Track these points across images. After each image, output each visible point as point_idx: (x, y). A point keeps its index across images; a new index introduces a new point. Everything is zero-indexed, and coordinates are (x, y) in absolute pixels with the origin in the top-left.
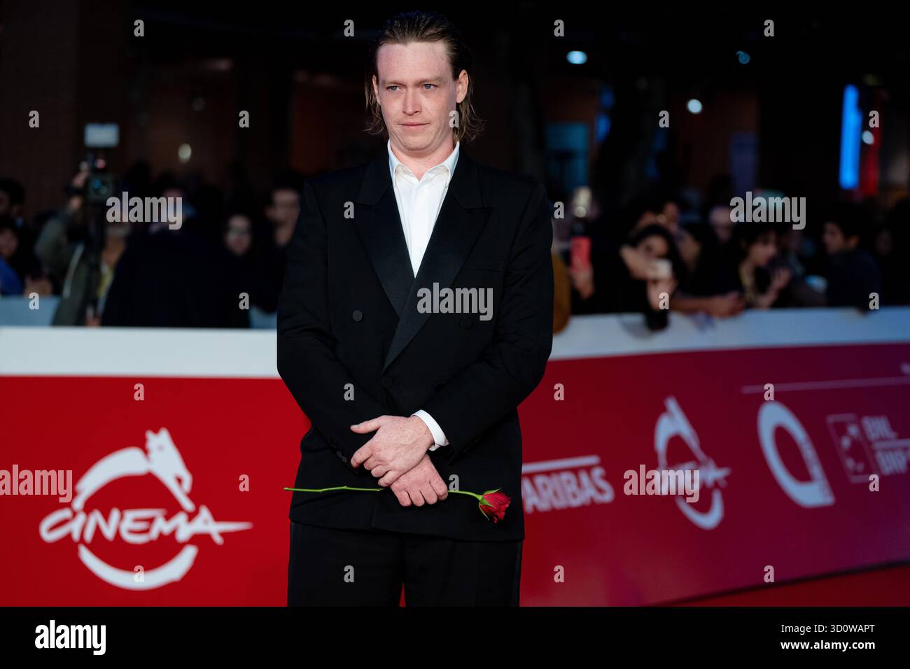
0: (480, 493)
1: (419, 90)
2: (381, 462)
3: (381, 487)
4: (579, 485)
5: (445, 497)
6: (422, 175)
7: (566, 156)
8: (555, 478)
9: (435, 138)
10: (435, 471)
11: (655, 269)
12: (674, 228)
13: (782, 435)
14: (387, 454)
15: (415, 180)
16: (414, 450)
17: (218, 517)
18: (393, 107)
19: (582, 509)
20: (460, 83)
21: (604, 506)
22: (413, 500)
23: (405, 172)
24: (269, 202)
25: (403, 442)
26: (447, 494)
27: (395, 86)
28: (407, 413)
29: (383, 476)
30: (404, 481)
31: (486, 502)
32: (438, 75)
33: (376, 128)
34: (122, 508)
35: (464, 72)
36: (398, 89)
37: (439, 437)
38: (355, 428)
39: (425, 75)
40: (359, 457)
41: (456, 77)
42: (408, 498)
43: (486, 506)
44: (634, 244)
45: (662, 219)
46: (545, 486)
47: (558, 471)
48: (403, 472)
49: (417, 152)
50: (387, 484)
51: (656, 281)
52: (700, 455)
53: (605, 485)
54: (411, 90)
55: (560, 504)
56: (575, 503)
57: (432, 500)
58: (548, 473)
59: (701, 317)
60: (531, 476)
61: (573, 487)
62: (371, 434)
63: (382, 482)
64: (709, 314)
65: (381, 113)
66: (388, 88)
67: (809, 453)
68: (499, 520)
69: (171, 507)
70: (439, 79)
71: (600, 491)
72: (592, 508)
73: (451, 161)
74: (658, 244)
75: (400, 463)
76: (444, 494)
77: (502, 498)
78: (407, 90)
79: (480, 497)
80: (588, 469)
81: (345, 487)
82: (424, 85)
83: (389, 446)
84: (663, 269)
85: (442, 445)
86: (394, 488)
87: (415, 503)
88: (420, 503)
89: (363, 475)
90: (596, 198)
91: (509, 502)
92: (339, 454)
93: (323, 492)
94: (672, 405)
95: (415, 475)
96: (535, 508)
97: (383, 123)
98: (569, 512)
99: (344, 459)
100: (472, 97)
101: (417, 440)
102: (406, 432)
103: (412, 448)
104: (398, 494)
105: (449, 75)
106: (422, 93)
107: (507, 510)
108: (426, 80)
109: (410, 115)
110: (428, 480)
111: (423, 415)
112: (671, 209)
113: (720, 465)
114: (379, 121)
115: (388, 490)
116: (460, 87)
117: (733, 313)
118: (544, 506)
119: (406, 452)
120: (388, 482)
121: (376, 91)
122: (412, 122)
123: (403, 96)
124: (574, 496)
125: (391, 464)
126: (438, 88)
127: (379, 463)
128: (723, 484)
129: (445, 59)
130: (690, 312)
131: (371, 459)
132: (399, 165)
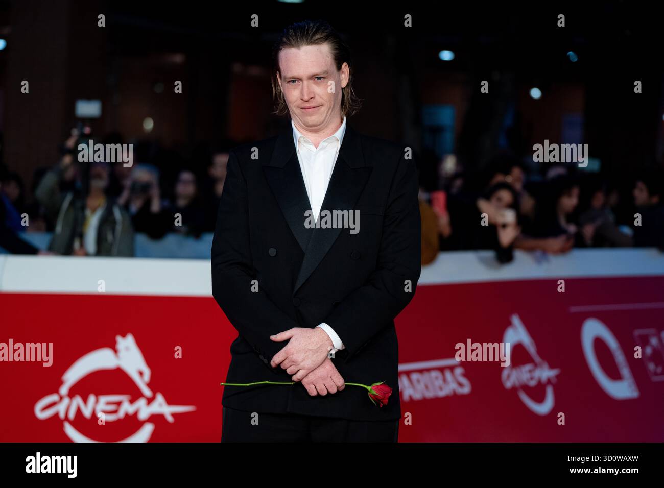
0: (369, 385)
1: (311, 81)
2: (294, 363)
3: (294, 381)
4: (445, 380)
5: (343, 387)
6: (319, 144)
7: (437, 130)
8: (426, 375)
9: (326, 116)
10: (335, 369)
11: (503, 216)
12: (518, 186)
13: (599, 344)
14: (298, 357)
15: (313, 148)
16: (319, 353)
17: (170, 402)
18: (293, 95)
19: (447, 399)
20: (343, 72)
21: (463, 396)
22: (319, 391)
23: (306, 142)
24: (210, 163)
25: (310, 348)
26: (344, 386)
27: (295, 80)
28: (313, 325)
29: (296, 373)
30: (311, 377)
31: (374, 392)
32: (325, 69)
33: (281, 111)
34: (98, 394)
35: (345, 64)
36: (297, 82)
37: (337, 343)
38: (273, 338)
39: (315, 70)
40: (277, 359)
41: (339, 68)
42: (315, 390)
43: (375, 395)
44: (488, 197)
45: (509, 179)
46: (418, 381)
47: (428, 370)
48: (310, 370)
49: (313, 128)
50: (299, 379)
51: (504, 226)
52: (537, 359)
53: (464, 381)
54: (305, 82)
55: (430, 394)
56: (442, 394)
57: (333, 390)
58: (421, 371)
59: (538, 253)
60: (408, 373)
61: (439, 382)
62: (286, 342)
63: (295, 378)
64: (545, 252)
65: (284, 99)
66: (289, 82)
67: (620, 358)
68: (384, 406)
69: (135, 394)
70: (326, 72)
71: (461, 385)
72: (454, 398)
73: (340, 133)
74: (506, 196)
75: (308, 363)
76: (342, 386)
77: (386, 389)
78: (303, 83)
79: (369, 388)
80: (452, 368)
81: (267, 382)
82: (317, 78)
83: (300, 351)
84: (509, 216)
85: (340, 348)
86: (304, 382)
87: (320, 393)
88: (324, 393)
89: (280, 372)
90: (460, 161)
91: (392, 392)
92: (261, 357)
93: (250, 386)
94: (516, 320)
95: (321, 372)
96: (411, 397)
97: (286, 107)
98: (437, 401)
99: (266, 361)
100: (353, 83)
101: (320, 346)
102: (312, 340)
103: (317, 352)
104: (307, 387)
105: (334, 68)
106: (314, 83)
107: (390, 398)
108: (317, 74)
109: (307, 101)
110: (330, 376)
111: (324, 326)
112: (517, 172)
113: (552, 366)
114: (283, 106)
115: (299, 384)
116: (343, 75)
117: (563, 251)
118: (417, 396)
119: (313, 355)
120: (299, 378)
121: (280, 83)
122: (308, 105)
123: (300, 87)
124: (441, 389)
125: (302, 364)
126: (326, 79)
127: (293, 364)
128: (554, 381)
129: (330, 57)
130: (530, 250)
131: (286, 361)
132: (301, 137)
